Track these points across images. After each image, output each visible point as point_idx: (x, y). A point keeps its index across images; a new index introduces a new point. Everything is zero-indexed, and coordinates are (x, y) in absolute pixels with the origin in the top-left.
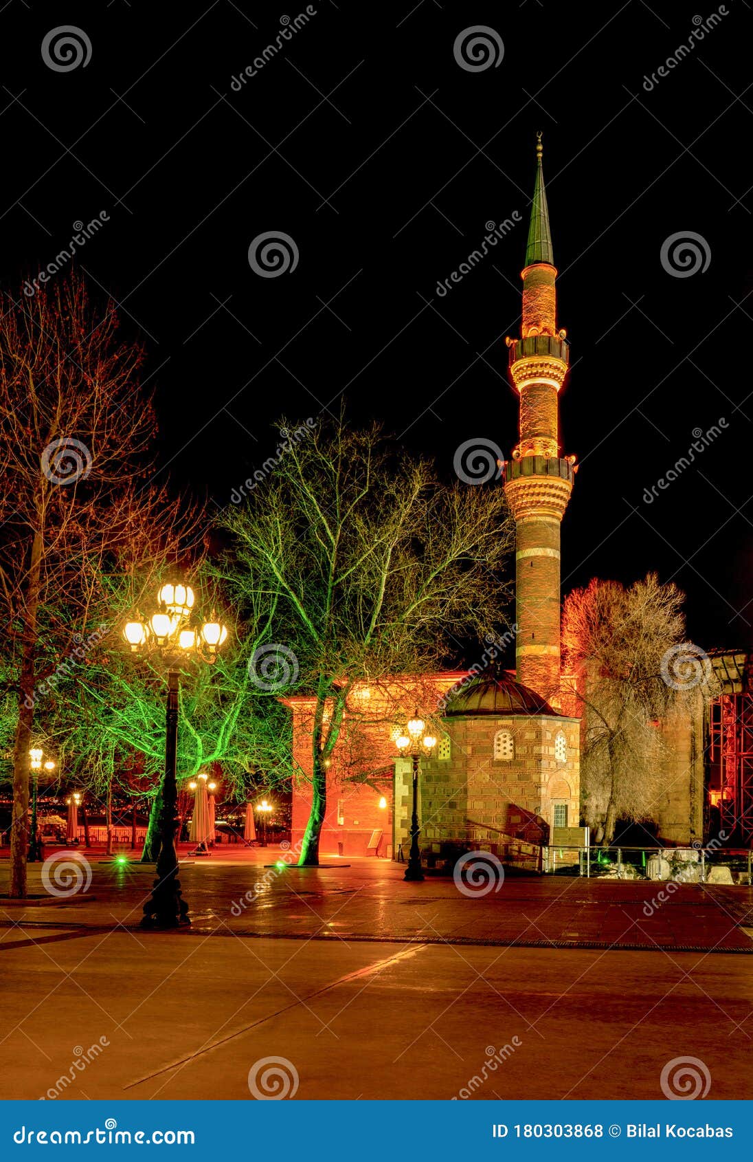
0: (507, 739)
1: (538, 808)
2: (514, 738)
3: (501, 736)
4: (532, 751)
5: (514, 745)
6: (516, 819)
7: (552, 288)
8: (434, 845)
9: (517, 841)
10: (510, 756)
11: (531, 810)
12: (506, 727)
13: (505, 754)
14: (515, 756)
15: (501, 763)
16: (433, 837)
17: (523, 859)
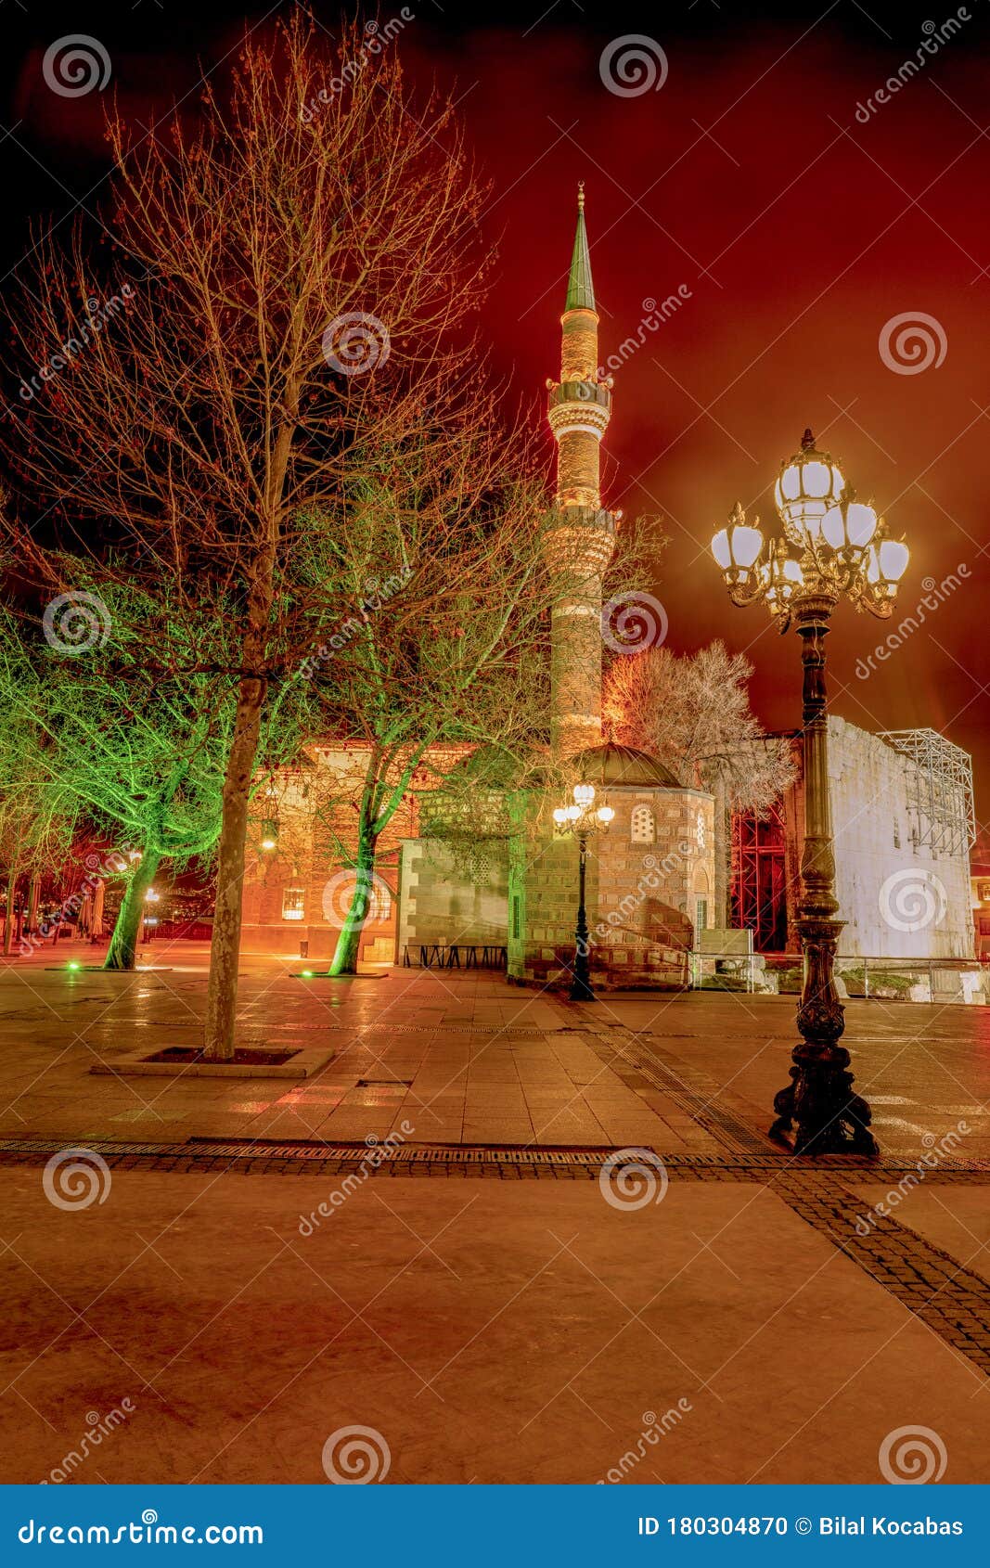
0: (647, 816)
1: (683, 904)
2: (654, 816)
3: (639, 813)
4: (676, 832)
5: (655, 825)
6: (657, 918)
7: (595, 336)
8: (544, 951)
9: (658, 946)
10: (650, 838)
11: (676, 907)
12: (645, 802)
13: (644, 835)
14: (656, 837)
15: (640, 847)
16: (543, 939)
17: (666, 970)
